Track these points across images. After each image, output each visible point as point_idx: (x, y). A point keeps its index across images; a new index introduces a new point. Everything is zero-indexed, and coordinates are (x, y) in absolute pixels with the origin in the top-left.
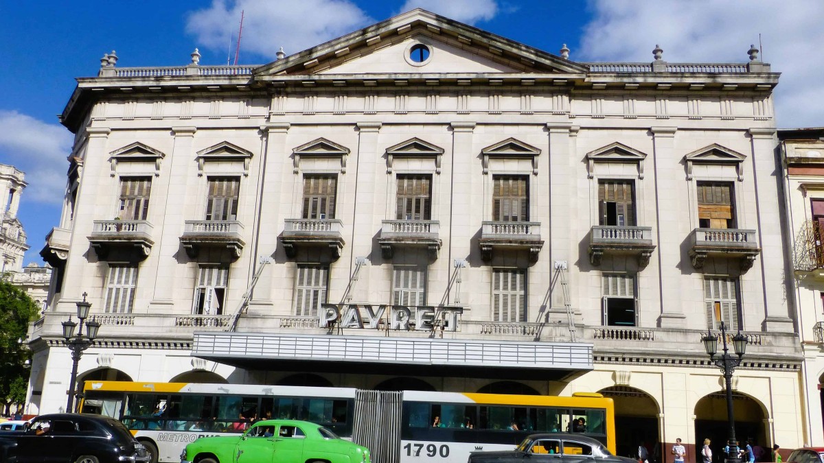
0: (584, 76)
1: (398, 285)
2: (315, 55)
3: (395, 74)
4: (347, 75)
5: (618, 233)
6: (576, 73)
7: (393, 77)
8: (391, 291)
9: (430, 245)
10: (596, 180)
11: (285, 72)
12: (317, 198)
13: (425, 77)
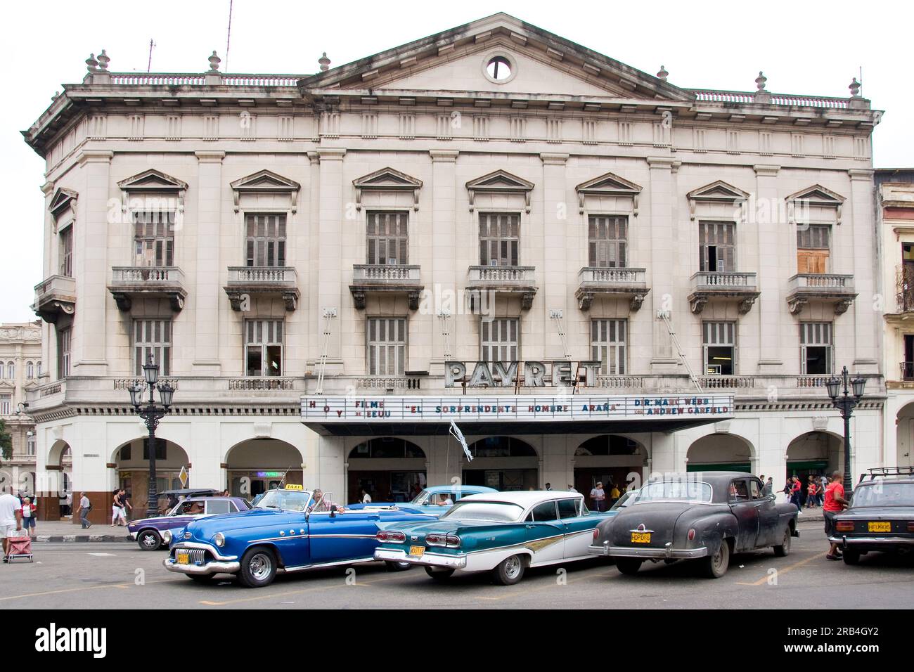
0: (690, 105)
1: (486, 339)
2: (376, 65)
3: (477, 92)
4: (418, 91)
5: (718, 279)
6: (682, 101)
7: (474, 96)
8: (479, 346)
9: (525, 294)
10: (697, 222)
11: (339, 84)
12: (385, 240)
13: (511, 97)
